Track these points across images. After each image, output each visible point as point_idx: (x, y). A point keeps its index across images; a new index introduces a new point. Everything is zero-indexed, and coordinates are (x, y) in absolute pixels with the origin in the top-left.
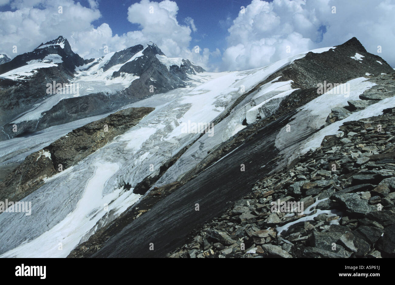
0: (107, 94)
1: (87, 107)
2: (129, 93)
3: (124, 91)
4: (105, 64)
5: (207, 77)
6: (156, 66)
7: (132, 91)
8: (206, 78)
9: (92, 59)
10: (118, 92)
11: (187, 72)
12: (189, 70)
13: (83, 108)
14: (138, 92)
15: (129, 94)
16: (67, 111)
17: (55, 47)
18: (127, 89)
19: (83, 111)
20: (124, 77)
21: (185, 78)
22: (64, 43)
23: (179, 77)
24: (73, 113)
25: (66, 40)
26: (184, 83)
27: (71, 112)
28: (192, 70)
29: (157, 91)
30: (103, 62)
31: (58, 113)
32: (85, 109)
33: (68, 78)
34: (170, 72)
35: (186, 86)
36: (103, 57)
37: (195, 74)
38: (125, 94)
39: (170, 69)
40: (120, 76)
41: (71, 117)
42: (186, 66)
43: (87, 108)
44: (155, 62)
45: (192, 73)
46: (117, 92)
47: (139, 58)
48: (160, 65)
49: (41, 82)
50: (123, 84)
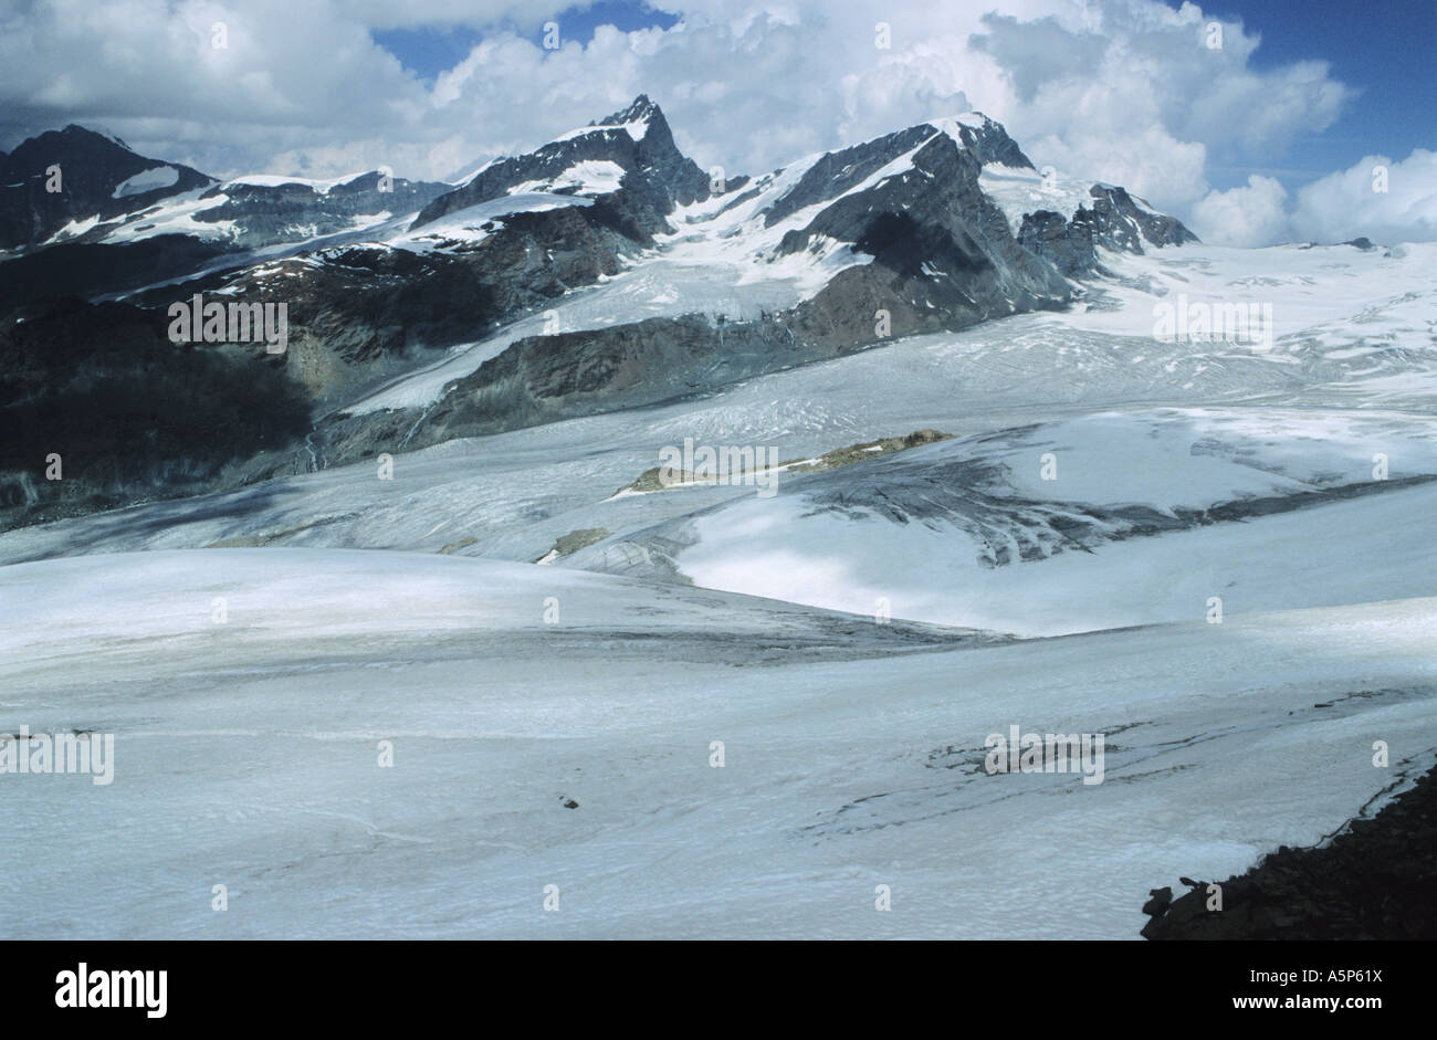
0: (721, 320)
1: (610, 373)
2: (809, 322)
3: (791, 312)
4: (775, 198)
5: (1192, 266)
6: (963, 215)
7: (821, 314)
8: (1181, 271)
9: (738, 178)
10: (765, 316)
11: (1101, 242)
12: (1117, 232)
13: (593, 375)
14: (845, 323)
15: (806, 328)
16: (528, 385)
17: (607, 137)
18: (805, 305)
19: (589, 386)
20: (818, 255)
21: (1084, 269)
22: (645, 123)
23: (1056, 261)
24: (548, 393)
25: (657, 109)
26: (1071, 288)
27: (543, 389)
28: (1130, 233)
29: (931, 318)
30: (774, 190)
31: (495, 389)
32: (600, 381)
33: (623, 249)
34: (1020, 240)
35: (1074, 305)
36: (778, 173)
37: (1139, 251)
38: (790, 325)
39: (1022, 230)
40: (808, 249)
41: (536, 408)
42: (1103, 215)
43: (610, 377)
44: (960, 197)
45: (1124, 248)
46: (763, 315)
47: (895, 180)
48: (982, 211)
49: (508, 265)
50: (798, 285)
